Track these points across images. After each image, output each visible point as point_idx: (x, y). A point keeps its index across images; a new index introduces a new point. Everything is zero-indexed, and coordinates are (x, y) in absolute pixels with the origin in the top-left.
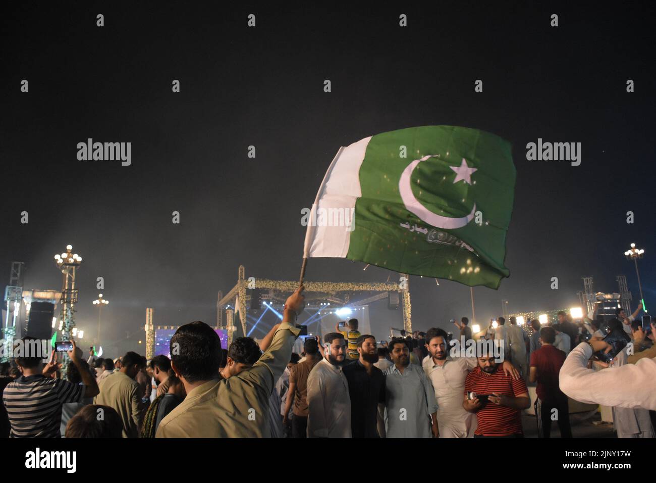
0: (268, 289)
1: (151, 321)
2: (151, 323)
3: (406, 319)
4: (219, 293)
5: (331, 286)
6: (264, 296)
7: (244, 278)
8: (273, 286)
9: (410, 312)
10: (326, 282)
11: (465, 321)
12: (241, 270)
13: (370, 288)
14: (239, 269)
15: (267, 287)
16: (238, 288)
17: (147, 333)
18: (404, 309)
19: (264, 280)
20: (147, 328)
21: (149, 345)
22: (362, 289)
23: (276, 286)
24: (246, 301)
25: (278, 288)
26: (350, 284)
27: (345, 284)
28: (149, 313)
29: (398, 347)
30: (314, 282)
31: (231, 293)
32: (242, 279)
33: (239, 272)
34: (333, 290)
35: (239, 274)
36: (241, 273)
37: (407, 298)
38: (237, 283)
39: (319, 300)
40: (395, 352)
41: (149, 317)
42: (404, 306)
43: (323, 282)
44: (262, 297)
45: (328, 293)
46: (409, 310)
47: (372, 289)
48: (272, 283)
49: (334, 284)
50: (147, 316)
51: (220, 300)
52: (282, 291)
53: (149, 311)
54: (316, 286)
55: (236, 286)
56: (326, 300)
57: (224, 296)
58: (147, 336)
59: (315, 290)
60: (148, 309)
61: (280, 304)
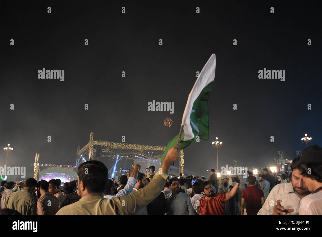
0: (106, 146)
1: (38, 161)
2: (38, 162)
3: (181, 168)
4: (78, 147)
5: (141, 147)
6: (104, 150)
7: (93, 140)
8: (109, 145)
9: (183, 164)
10: (138, 144)
11: (213, 170)
12: (92, 135)
13: (162, 149)
14: (91, 134)
15: (105, 145)
16: (89, 145)
17: (35, 168)
18: (180, 162)
19: (104, 141)
20: (35, 165)
21: (36, 174)
22: (157, 149)
23: (110, 145)
24: (93, 153)
25: (112, 146)
26: (151, 146)
27: (149, 146)
28: (37, 156)
29: (174, 183)
30: (132, 144)
31: (85, 147)
32: (92, 140)
33: (90, 136)
34: (141, 149)
35: (90, 137)
36: (91, 136)
37: (182, 156)
38: (89, 142)
39: (134, 154)
40: (172, 185)
41: (37, 158)
42: (180, 160)
43: (137, 144)
44: (102, 151)
45: (139, 151)
46: (183, 162)
47: (163, 150)
48: (108, 143)
49: (143, 146)
50: (36, 158)
51: (78, 151)
52: (114, 148)
53: (37, 155)
54: (133, 146)
55: (88, 144)
56: (138, 154)
57: (81, 149)
58: (35, 169)
59: (132, 148)
60: (36, 154)
61: (112, 155)
